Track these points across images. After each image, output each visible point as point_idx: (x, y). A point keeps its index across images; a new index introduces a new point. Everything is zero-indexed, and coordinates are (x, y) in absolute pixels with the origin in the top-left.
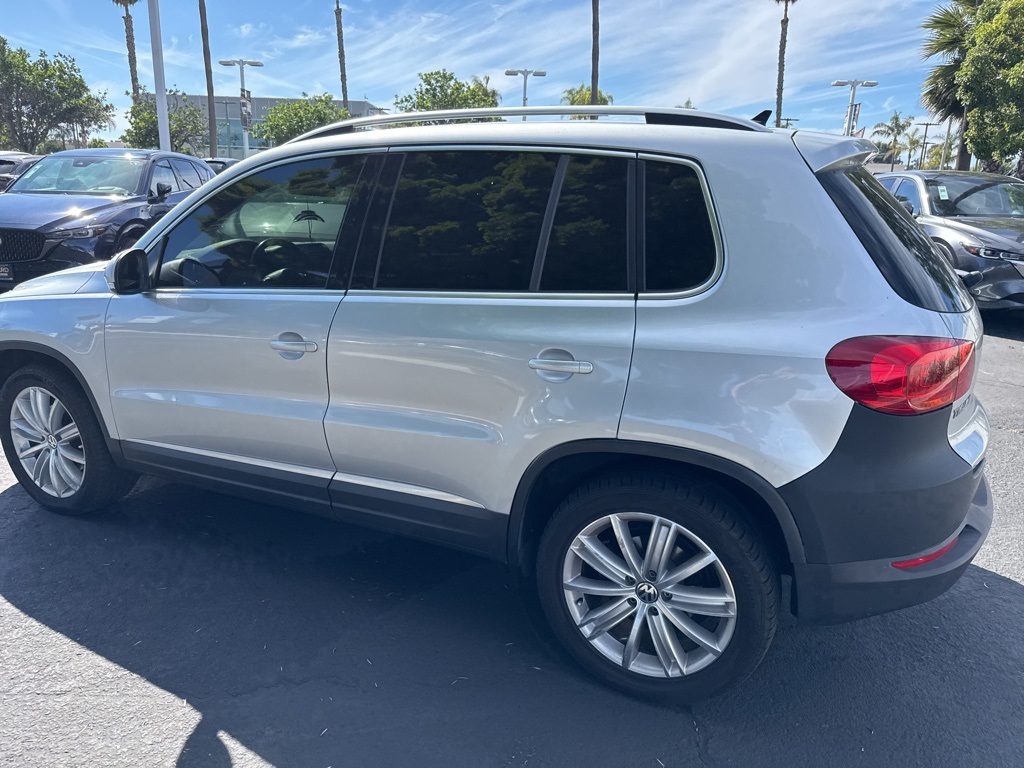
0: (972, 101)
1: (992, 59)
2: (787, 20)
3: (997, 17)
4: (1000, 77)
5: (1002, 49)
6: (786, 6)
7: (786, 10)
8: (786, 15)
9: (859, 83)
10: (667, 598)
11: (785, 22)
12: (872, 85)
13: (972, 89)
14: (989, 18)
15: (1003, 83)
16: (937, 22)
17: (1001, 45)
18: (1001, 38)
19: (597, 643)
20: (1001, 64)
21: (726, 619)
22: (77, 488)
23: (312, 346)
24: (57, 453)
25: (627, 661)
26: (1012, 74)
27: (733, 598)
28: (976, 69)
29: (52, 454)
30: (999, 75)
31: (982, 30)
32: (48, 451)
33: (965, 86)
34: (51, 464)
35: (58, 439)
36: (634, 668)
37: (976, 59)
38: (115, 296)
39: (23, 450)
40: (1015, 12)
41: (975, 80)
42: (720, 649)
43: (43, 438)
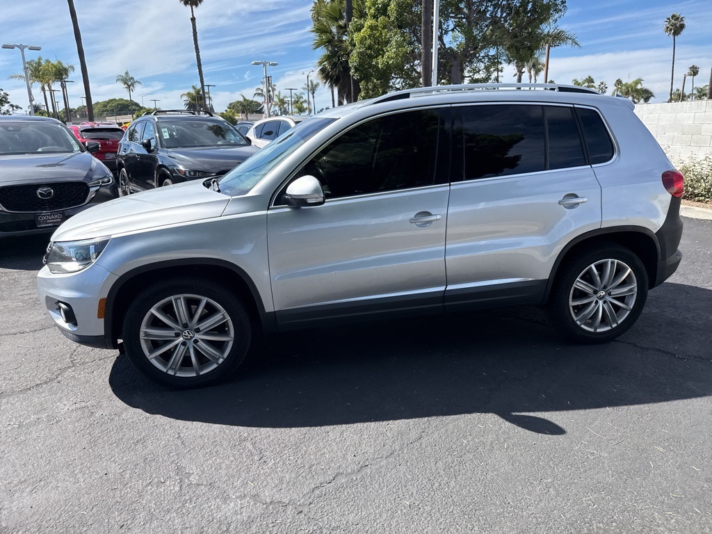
0: (361, 77)
1: (367, 54)
2: (195, 19)
3: (362, 31)
4: (374, 63)
5: (370, 48)
6: (192, 8)
7: (192, 12)
8: (193, 15)
9: (267, 63)
10: (610, 294)
11: (193, 19)
12: (275, 65)
13: (359, 70)
14: (358, 29)
15: (376, 66)
16: (318, 29)
17: (369, 46)
18: (368, 42)
19: (583, 326)
20: (371, 57)
21: (633, 294)
22: (221, 361)
23: (438, 217)
24: (196, 341)
25: (596, 329)
26: (380, 62)
27: (636, 284)
28: (360, 58)
29: (191, 344)
30: (372, 62)
31: (357, 37)
32: (184, 344)
33: (355, 68)
34: (192, 351)
35: (198, 331)
36: (598, 330)
37: (359, 53)
38: (269, 212)
39: (151, 352)
40: (371, 28)
41: (361, 64)
42: (631, 307)
43: (178, 335)
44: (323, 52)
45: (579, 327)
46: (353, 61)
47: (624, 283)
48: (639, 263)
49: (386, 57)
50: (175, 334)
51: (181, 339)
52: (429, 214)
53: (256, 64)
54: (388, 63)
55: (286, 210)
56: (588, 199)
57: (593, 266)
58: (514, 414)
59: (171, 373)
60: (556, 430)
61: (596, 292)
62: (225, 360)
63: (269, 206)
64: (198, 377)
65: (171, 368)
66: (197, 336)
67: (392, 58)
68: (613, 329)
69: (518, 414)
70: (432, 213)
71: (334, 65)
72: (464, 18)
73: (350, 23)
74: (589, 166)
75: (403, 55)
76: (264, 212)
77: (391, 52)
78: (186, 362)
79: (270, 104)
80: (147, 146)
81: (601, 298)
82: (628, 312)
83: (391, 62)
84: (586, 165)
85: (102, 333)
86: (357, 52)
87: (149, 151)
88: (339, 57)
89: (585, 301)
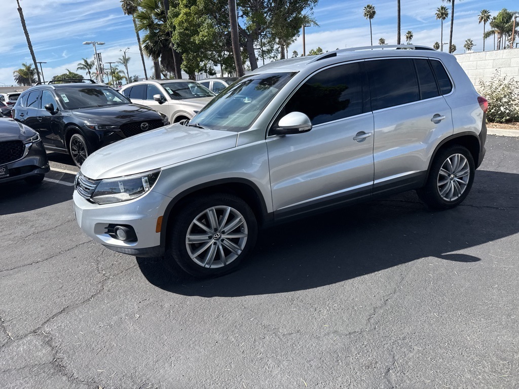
0: (182, 50)
1: (185, 34)
2: (21, 9)
3: (180, 16)
5: (186, 29)
8: (19, 6)
9: (96, 43)
10: (456, 176)
11: (20, 10)
12: (102, 44)
13: (180, 46)
14: (176, 15)
15: (194, 43)
16: (139, 16)
17: (186, 28)
18: (185, 25)
19: (444, 198)
20: (190, 36)
21: (468, 175)
22: (240, 252)
23: (370, 134)
24: (223, 240)
25: (451, 199)
26: (197, 39)
27: (469, 168)
28: (181, 37)
29: (219, 243)
30: (190, 39)
31: (176, 21)
32: (215, 244)
33: (177, 44)
34: (221, 247)
35: (223, 233)
36: (452, 200)
37: (180, 33)
38: (267, 141)
39: (193, 253)
40: (186, 14)
41: (181, 42)
42: (467, 183)
43: (210, 238)
44: (144, 34)
45: (442, 199)
46: (175, 38)
47: (463, 169)
48: (470, 155)
49: (200, 35)
50: (209, 237)
51: (213, 241)
52: (363, 133)
53: (87, 44)
54: (203, 39)
55: (275, 138)
56: (445, 117)
57: (448, 159)
58: (443, 254)
59: (207, 266)
60: (475, 259)
61: (449, 175)
62: (243, 251)
63: (266, 136)
64: (226, 266)
65: (207, 263)
66: (223, 236)
67: (206, 36)
68: (459, 198)
69: (445, 254)
70: (366, 132)
71: (156, 43)
72: (249, 7)
73: (169, 11)
74: (442, 96)
75: (213, 33)
76: (264, 141)
77: (204, 32)
78: (218, 257)
79: (101, 74)
80: (50, 109)
81: (452, 179)
82: (466, 186)
83: (205, 39)
84: (439, 95)
85: (159, 244)
86: (179, 32)
87: (53, 113)
88: (159, 37)
89: (445, 182)
